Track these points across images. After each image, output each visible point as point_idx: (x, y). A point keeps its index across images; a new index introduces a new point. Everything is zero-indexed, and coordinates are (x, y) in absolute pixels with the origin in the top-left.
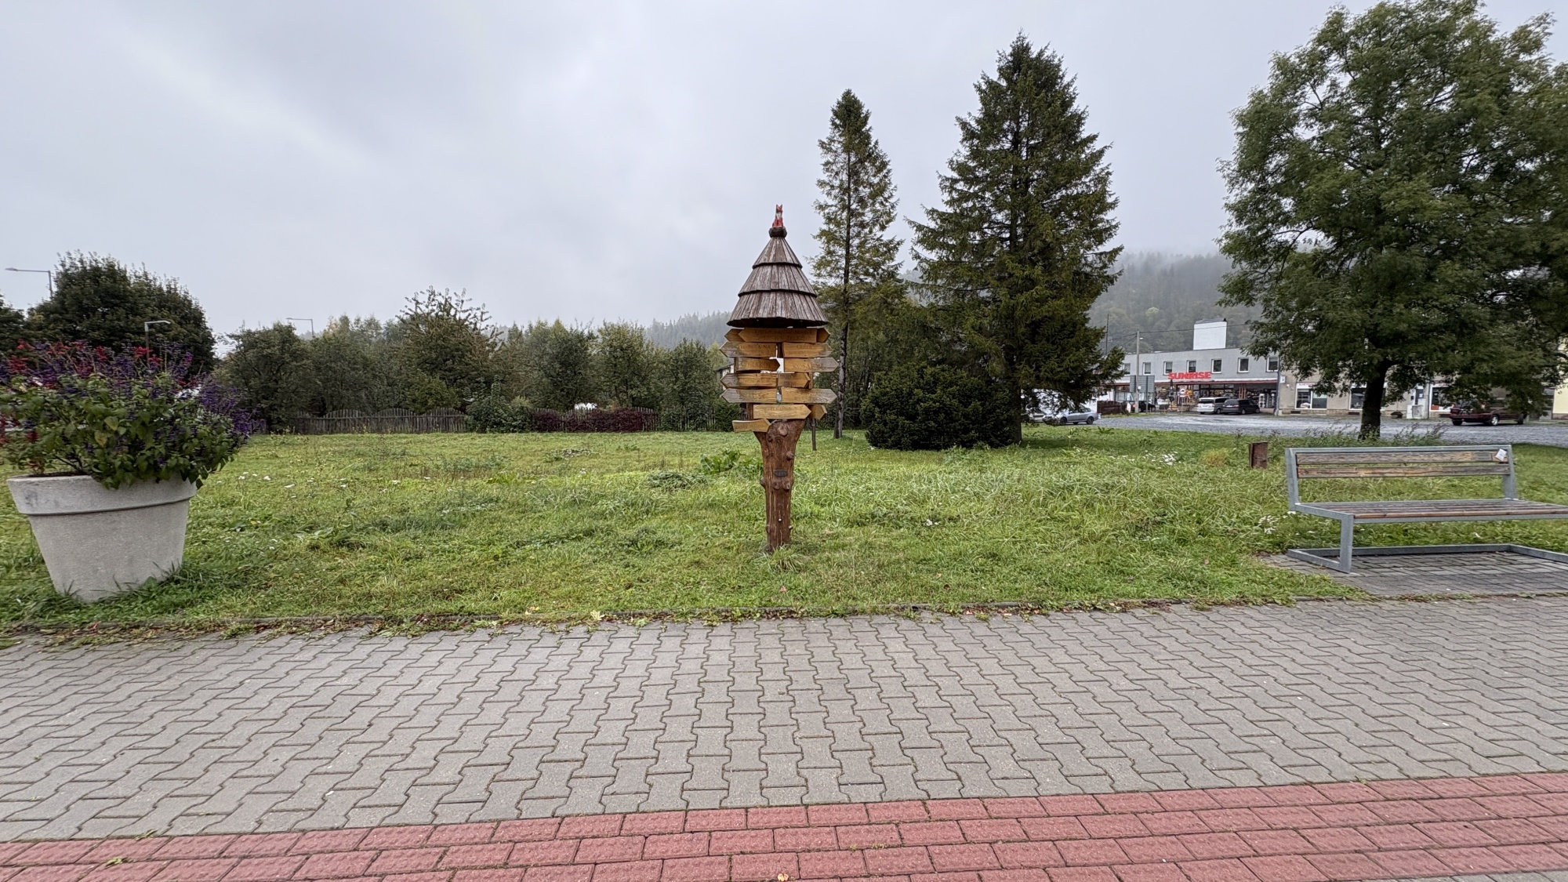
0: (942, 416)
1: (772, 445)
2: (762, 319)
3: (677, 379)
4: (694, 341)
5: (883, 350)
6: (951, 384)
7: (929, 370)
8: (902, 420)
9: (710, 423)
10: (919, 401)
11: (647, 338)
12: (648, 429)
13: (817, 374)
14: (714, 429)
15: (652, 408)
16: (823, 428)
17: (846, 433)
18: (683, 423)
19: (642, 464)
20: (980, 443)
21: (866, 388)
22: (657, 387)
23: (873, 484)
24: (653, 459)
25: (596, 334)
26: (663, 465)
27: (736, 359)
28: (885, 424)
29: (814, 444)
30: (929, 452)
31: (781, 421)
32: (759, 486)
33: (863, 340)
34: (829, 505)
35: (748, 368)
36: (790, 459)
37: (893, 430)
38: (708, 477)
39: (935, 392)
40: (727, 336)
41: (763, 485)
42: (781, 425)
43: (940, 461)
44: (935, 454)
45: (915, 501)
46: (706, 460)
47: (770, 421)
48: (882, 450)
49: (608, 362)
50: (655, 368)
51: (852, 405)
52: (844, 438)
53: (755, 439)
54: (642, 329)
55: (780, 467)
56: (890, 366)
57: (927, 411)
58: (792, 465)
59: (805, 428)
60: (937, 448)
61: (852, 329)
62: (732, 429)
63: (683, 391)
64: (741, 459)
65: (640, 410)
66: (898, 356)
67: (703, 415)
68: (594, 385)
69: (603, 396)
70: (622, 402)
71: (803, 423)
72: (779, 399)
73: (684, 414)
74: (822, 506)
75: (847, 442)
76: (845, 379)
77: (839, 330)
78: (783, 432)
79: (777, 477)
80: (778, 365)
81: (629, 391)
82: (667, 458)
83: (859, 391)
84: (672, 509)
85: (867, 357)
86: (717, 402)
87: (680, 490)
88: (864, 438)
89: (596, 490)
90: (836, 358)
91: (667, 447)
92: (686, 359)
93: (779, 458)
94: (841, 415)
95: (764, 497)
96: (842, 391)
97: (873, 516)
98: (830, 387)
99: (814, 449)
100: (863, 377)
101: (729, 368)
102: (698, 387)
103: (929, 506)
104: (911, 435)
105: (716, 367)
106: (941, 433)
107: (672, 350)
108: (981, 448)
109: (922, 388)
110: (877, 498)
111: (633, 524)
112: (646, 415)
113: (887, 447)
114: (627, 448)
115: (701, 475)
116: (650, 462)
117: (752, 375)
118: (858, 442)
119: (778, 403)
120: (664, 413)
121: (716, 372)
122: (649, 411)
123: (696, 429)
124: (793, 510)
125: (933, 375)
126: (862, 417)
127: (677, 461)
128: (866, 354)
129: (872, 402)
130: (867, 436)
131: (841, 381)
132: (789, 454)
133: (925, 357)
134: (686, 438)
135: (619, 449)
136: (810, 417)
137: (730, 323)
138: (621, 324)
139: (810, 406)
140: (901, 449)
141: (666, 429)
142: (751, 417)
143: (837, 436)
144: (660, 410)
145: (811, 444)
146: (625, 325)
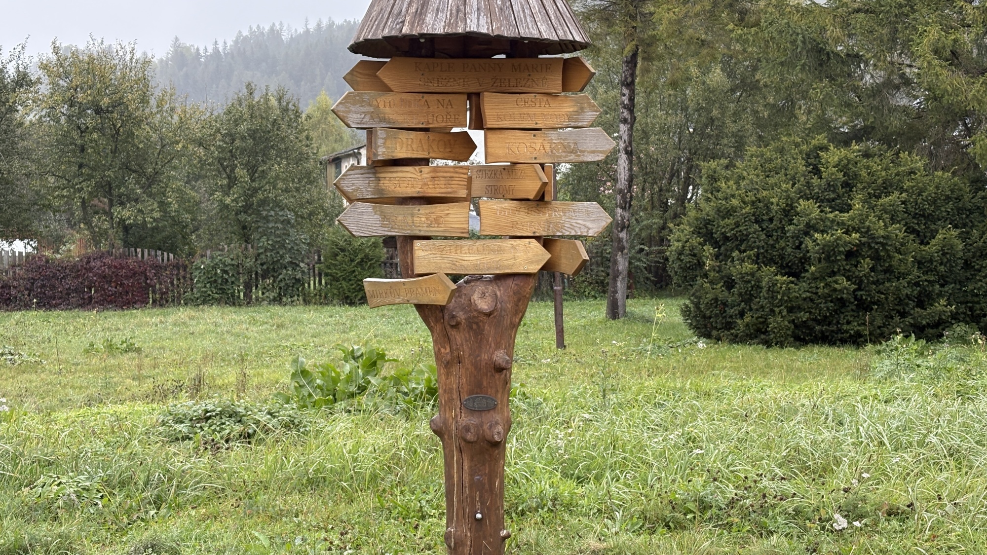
0: (866, 264)
1: (458, 337)
2: (432, 38)
3: (233, 180)
4: (273, 90)
5: (723, 109)
6: (886, 188)
7: (834, 155)
8: (768, 274)
9: (313, 285)
10: (810, 228)
11: (159, 84)
12: (162, 301)
13: (564, 168)
14: (323, 299)
15: (172, 249)
16: (580, 295)
17: (636, 307)
18: (248, 287)
19: (148, 385)
20: (960, 328)
21: (682, 199)
22: (182, 199)
23: (701, 427)
24: (174, 374)
25: (35, 73)
26: (197, 387)
27: (370, 131)
28: (730, 284)
29: (560, 332)
30: (835, 351)
31: (479, 278)
32: (430, 433)
33: (674, 84)
34: (598, 478)
35: (401, 154)
36: (502, 370)
37: (748, 298)
38: (309, 416)
39: (848, 208)
40: (350, 78)
41: (438, 432)
42: (480, 288)
43: (865, 371)
44: (849, 356)
45: (805, 468)
46: (304, 373)
47: (455, 278)
48: (723, 347)
49: (64, 140)
50: (179, 155)
51: (650, 241)
52: (633, 318)
53: (419, 322)
54: (147, 63)
55: (477, 387)
56: (740, 146)
57: (829, 253)
58: (507, 382)
59: (539, 294)
60: (856, 341)
61: (648, 58)
62: (363, 300)
63: (247, 208)
64: (387, 370)
65: (143, 254)
66: (760, 124)
67: (295, 265)
68: (31, 195)
69: (52, 223)
70: (97, 237)
71: (532, 283)
72: (475, 225)
73: (249, 263)
74: (580, 480)
75: (639, 328)
76: (631, 180)
77: (618, 62)
78: (484, 305)
79: (472, 411)
80: (473, 147)
81: (117, 211)
82: (209, 370)
83: (665, 207)
84: (218, 494)
85: (682, 127)
86: (328, 234)
87: (238, 448)
88: (678, 318)
89: (34, 451)
90: (609, 128)
91: (208, 343)
92: (253, 134)
93: (476, 366)
94: (622, 264)
95: (440, 462)
96: (626, 205)
97: (704, 506)
98: (594, 197)
99: (561, 344)
100: (674, 174)
101: (357, 155)
102: (285, 199)
103: (837, 481)
104: (790, 310)
105: (325, 153)
106: (863, 306)
107: (219, 111)
108: (963, 340)
109: (817, 199)
110: (713, 461)
111: (122, 531)
112: (158, 268)
113: (736, 340)
114: (110, 347)
115: (289, 410)
116: (168, 378)
117: (410, 172)
118: (665, 329)
119: (473, 236)
120: (202, 263)
121: (324, 164)
122: (165, 257)
123: (278, 300)
124: (510, 492)
125: (843, 167)
126: (673, 267)
127: (231, 376)
128: (680, 117)
129: (697, 232)
130: (686, 312)
131: (622, 183)
132: (499, 356)
133: (823, 124)
134: (254, 322)
135: (90, 350)
136: (548, 267)
137: (356, 48)
138: (95, 50)
139: (547, 242)
140: (768, 344)
141: (206, 300)
142: (408, 271)
143: (614, 312)
144: (191, 254)
145: (553, 334)
146: (106, 53)
